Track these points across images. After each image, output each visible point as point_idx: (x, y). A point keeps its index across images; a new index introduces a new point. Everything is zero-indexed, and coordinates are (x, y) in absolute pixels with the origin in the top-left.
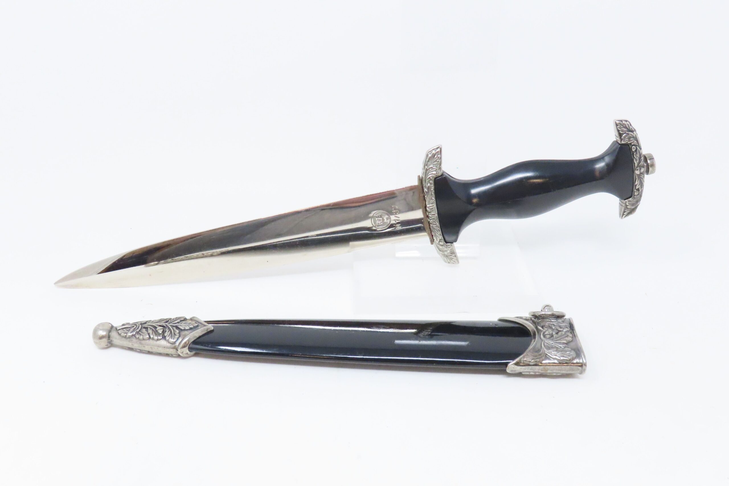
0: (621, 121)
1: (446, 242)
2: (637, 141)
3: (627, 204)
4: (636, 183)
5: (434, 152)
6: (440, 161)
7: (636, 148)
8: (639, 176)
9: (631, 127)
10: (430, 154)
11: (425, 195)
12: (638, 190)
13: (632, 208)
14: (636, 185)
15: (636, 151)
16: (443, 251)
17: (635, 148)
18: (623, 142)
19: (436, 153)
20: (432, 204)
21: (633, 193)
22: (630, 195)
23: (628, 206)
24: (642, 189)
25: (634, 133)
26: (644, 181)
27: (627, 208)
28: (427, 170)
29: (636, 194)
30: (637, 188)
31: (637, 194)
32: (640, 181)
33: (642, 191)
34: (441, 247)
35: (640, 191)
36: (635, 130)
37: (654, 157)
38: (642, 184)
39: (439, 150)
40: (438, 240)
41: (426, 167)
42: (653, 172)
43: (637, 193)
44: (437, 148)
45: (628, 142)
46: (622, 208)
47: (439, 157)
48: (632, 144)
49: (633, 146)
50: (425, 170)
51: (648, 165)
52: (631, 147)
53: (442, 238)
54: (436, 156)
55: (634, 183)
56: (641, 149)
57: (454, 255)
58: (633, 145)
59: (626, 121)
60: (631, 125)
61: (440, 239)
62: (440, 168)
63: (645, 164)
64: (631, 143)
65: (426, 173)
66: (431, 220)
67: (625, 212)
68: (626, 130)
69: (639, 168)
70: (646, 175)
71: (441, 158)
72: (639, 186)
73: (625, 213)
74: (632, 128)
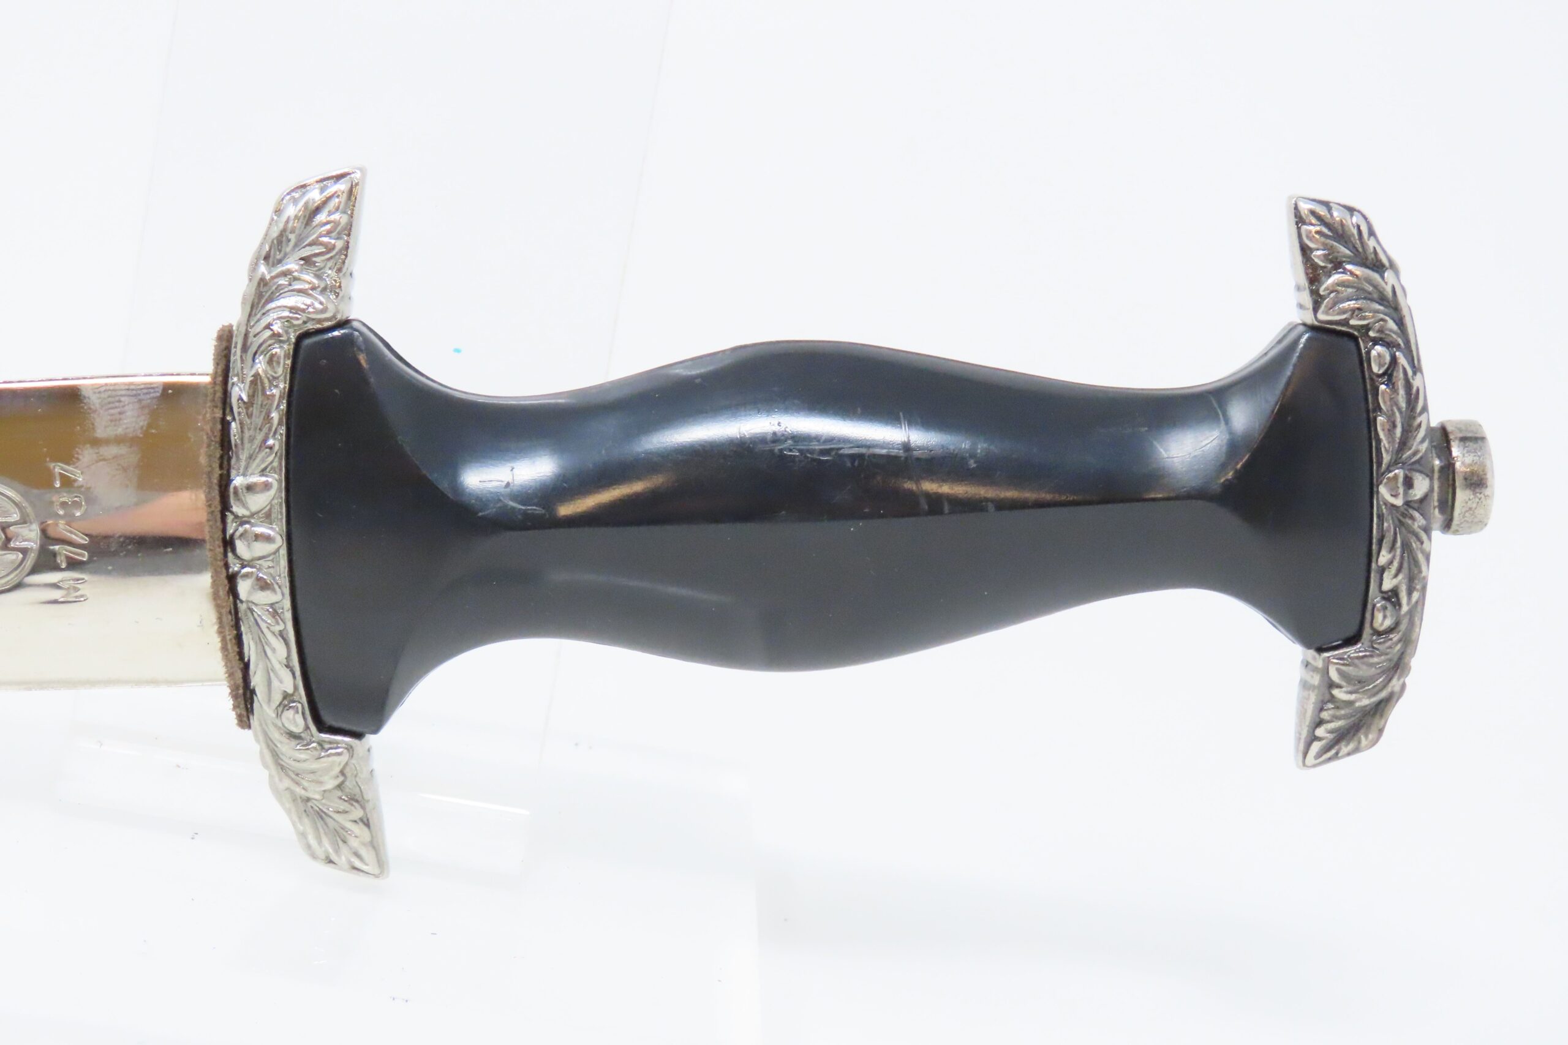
0: (1326, 204)
1: (322, 726)
2: (1400, 323)
3: (1334, 676)
4: (1384, 558)
5: (315, 196)
6: (339, 244)
7: (1394, 360)
8: (1402, 515)
9: (1371, 243)
10: (295, 201)
11: (234, 419)
12: (1392, 597)
13: (1357, 704)
14: (1382, 570)
15: (1388, 374)
16: (296, 776)
17: (1388, 359)
18: (1322, 316)
19: (325, 202)
20: (263, 472)
21: (1368, 615)
22: (1351, 631)
23: (1339, 686)
24: (1416, 596)
25: (1383, 277)
26: (1427, 557)
27: (1333, 699)
28: (263, 282)
29: (1382, 620)
30: (1387, 585)
31: (1388, 623)
32: (1406, 547)
33: (1417, 608)
34: (287, 748)
35: (1405, 608)
36: (1392, 266)
37: (1490, 432)
38: (1414, 577)
39: (342, 186)
40: (277, 698)
41: (263, 269)
42: (1477, 523)
43: (1385, 617)
44: (339, 178)
45: (1353, 322)
46: (1308, 699)
47: (336, 224)
48: (1372, 334)
49: (1378, 348)
50: (255, 283)
51: (1448, 468)
52: (1368, 353)
53: (296, 688)
54: (321, 217)
55: (1374, 559)
56: (1417, 369)
57: (358, 813)
58: (1376, 341)
59: (1351, 210)
60: (1372, 233)
61: (286, 696)
62: (335, 290)
63: (1437, 462)
64: (1367, 328)
65: (259, 295)
66: (243, 567)
67: (1320, 723)
68: (1349, 257)
69: (1399, 472)
70: (1436, 534)
71: (348, 229)
72: (1400, 577)
73: (1320, 732)
74: (1379, 250)
